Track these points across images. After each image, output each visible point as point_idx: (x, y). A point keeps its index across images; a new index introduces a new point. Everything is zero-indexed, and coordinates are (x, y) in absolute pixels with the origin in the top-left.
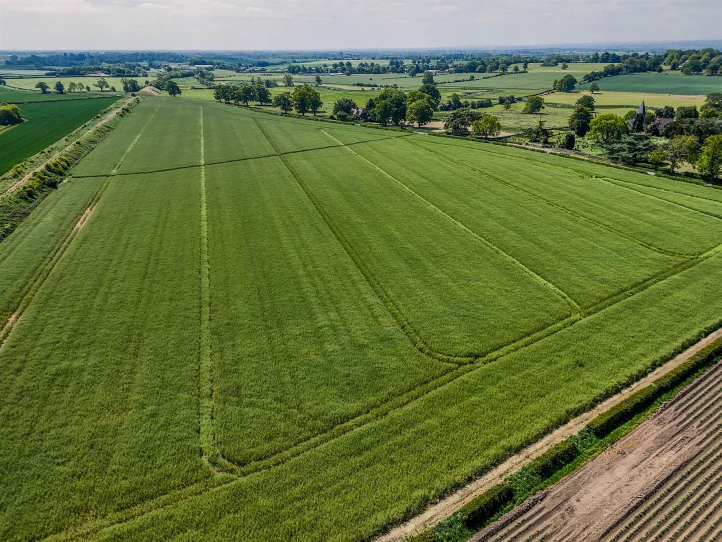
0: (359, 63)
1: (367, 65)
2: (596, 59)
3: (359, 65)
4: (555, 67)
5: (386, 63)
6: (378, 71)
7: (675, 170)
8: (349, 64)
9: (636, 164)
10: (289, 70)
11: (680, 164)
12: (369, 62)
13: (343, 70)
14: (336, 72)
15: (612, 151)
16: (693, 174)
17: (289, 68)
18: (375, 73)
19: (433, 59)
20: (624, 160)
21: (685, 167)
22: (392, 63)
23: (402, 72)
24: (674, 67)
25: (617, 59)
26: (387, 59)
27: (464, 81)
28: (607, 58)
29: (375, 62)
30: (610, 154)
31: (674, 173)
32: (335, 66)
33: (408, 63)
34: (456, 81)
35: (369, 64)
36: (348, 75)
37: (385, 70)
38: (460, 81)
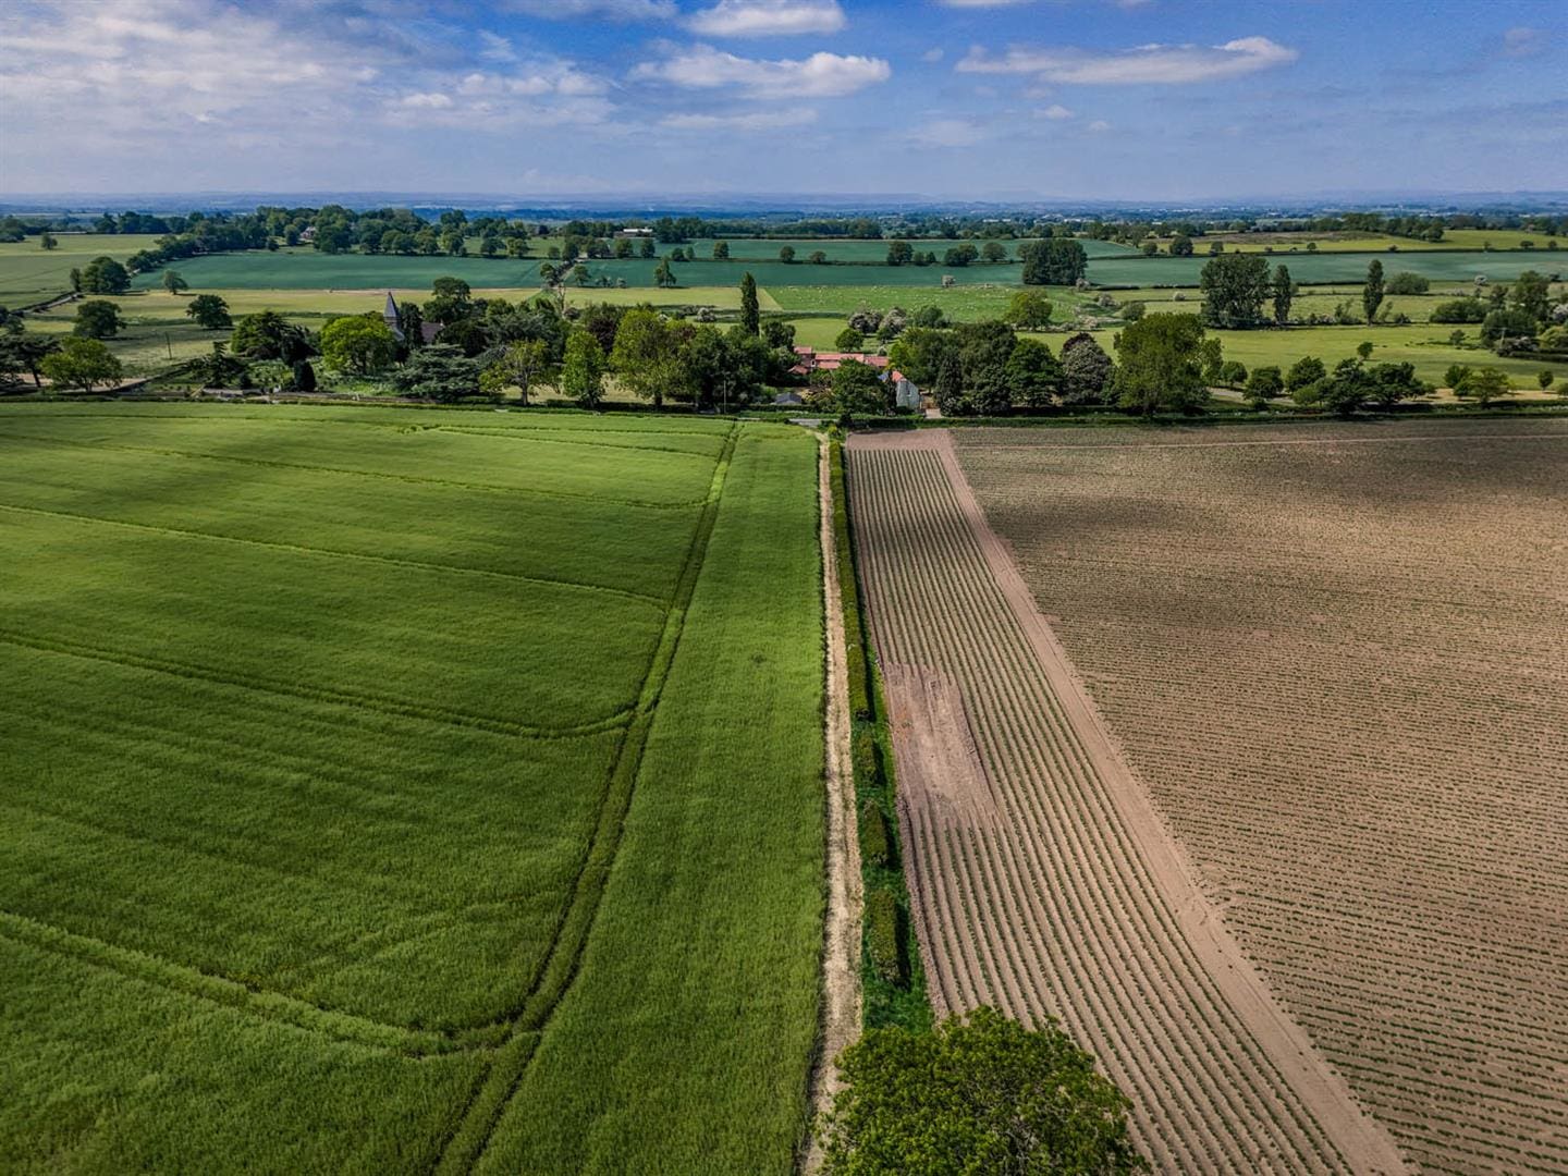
2: (107, 226)
4: (20, 244)
7: (531, 399)
9: (460, 399)
11: (536, 389)
15: (405, 384)
16: (560, 401)
20: (433, 395)
21: (543, 393)
24: (293, 241)
25: (157, 226)
28: (135, 223)
30: (401, 388)
31: (528, 405)
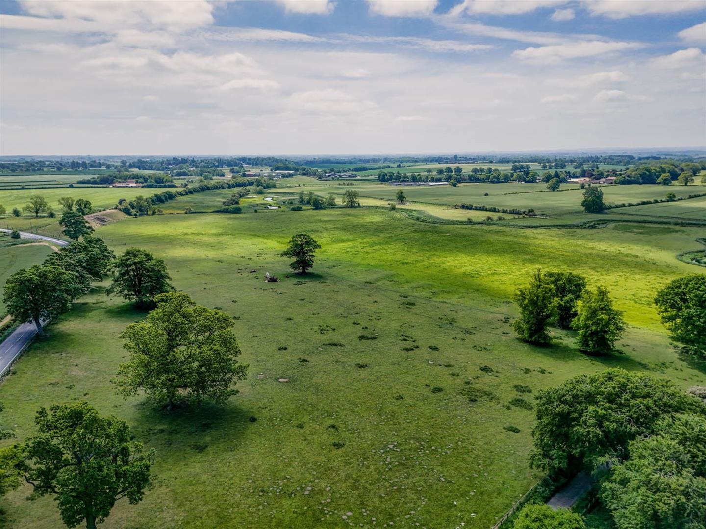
0: (472, 168)
1: (482, 170)
3: (472, 172)
5: (506, 168)
6: (497, 179)
8: (459, 170)
10: (379, 177)
12: (485, 167)
13: (449, 179)
14: (439, 180)
17: (379, 176)
18: (493, 182)
19: (568, 162)
22: (515, 169)
23: (533, 181)
26: (508, 162)
27: (656, 202)
29: (493, 167)
32: (440, 172)
33: (535, 167)
34: (644, 203)
35: (486, 168)
36: (454, 185)
37: (507, 179)
38: (649, 203)
